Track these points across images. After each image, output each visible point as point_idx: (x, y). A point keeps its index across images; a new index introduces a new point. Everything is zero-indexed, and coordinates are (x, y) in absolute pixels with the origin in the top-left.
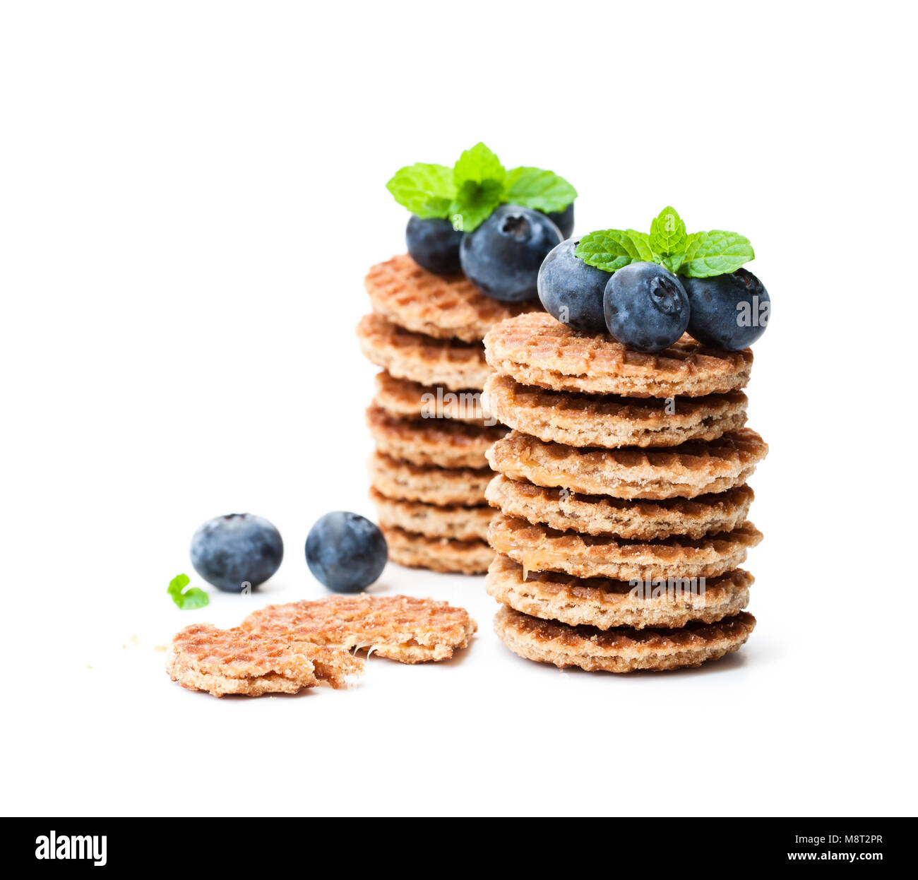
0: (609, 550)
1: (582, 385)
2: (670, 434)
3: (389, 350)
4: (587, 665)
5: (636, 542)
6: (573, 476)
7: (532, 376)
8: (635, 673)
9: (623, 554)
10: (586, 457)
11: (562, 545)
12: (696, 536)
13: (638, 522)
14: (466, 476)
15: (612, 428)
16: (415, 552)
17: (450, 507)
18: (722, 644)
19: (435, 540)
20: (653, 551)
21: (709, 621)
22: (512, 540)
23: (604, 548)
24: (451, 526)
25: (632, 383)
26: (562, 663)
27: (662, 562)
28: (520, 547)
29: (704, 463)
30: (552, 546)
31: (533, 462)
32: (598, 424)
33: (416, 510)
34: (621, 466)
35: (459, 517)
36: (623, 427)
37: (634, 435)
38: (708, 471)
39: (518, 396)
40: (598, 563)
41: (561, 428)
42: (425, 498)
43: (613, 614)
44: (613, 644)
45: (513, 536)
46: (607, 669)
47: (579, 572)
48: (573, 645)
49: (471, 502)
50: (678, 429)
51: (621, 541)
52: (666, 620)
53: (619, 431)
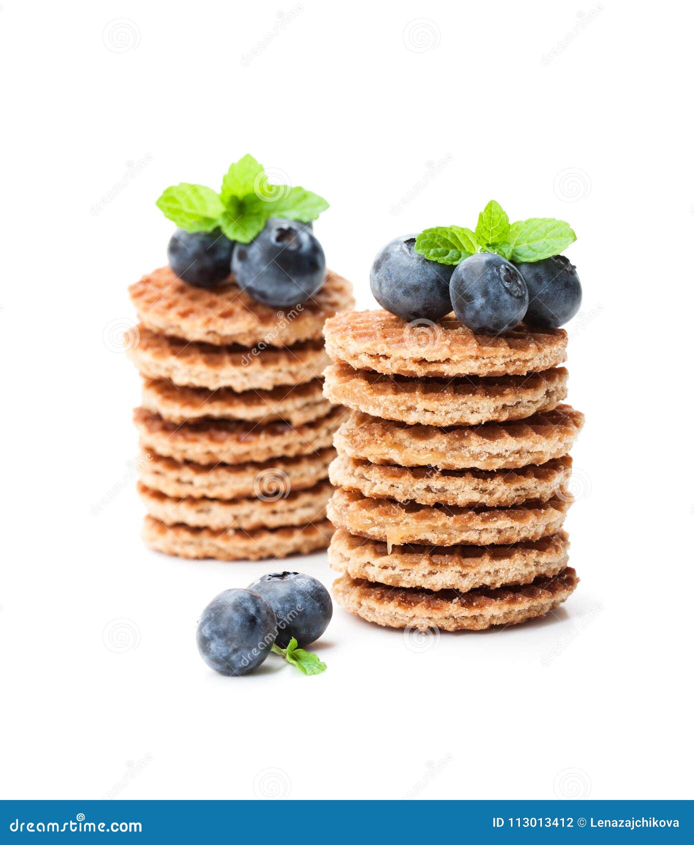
0: (470, 518)
1: (449, 370)
5: (496, 509)
7: (394, 366)
9: (484, 520)
10: (451, 435)
11: (423, 518)
13: (502, 491)
15: (475, 407)
20: (508, 516)
22: (370, 518)
23: (465, 517)
25: (492, 363)
26: (425, 626)
27: (517, 524)
28: (380, 525)
30: (414, 520)
31: (398, 445)
32: (462, 404)
34: (486, 440)
36: (486, 404)
37: (495, 411)
38: (557, 438)
40: (462, 531)
41: (428, 411)
43: (473, 576)
44: (474, 604)
45: (370, 515)
47: (443, 542)
48: (438, 609)
51: (480, 509)
52: (519, 578)
53: (483, 408)
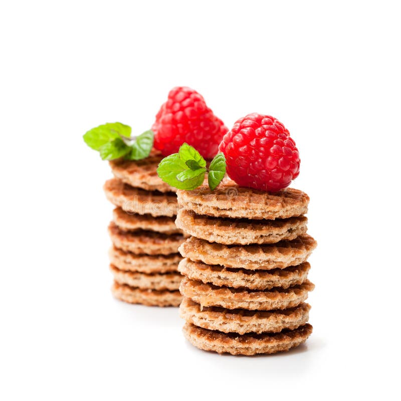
0: (244, 295)
1: (230, 214)
2: (273, 237)
3: (122, 198)
4: (234, 352)
5: (257, 291)
6: (226, 259)
7: (204, 210)
8: (257, 355)
9: (251, 297)
10: (231, 249)
11: (220, 293)
12: (286, 287)
13: (258, 281)
14: (161, 259)
15: (245, 235)
16: (135, 296)
17: (152, 274)
18: (298, 340)
19: (144, 290)
20: (265, 295)
21: (292, 329)
22: (194, 291)
23: (241, 294)
24: (153, 283)
25: (255, 212)
26: (221, 351)
27: (269, 300)
28: (198, 295)
29: (289, 251)
30: (215, 294)
31: (205, 253)
32: (238, 233)
33: (136, 276)
34: (249, 253)
35: (157, 279)
36: (250, 234)
37: (255, 238)
38: (292, 255)
39: (195, 220)
40: (239, 302)
41: (219, 236)
42: (140, 270)
43: (246, 327)
44: (246, 341)
45: (194, 289)
46: (243, 354)
47: (229, 306)
48: (227, 342)
49: (163, 271)
50: (277, 234)
51: (249, 291)
52: (272, 329)
53: (248, 236)
